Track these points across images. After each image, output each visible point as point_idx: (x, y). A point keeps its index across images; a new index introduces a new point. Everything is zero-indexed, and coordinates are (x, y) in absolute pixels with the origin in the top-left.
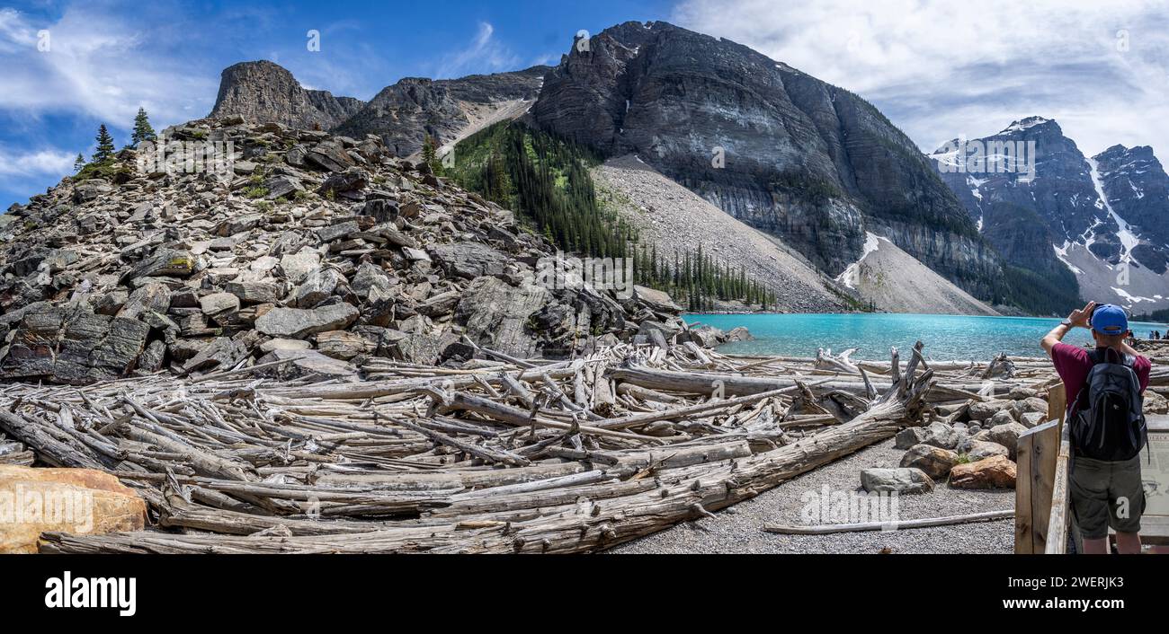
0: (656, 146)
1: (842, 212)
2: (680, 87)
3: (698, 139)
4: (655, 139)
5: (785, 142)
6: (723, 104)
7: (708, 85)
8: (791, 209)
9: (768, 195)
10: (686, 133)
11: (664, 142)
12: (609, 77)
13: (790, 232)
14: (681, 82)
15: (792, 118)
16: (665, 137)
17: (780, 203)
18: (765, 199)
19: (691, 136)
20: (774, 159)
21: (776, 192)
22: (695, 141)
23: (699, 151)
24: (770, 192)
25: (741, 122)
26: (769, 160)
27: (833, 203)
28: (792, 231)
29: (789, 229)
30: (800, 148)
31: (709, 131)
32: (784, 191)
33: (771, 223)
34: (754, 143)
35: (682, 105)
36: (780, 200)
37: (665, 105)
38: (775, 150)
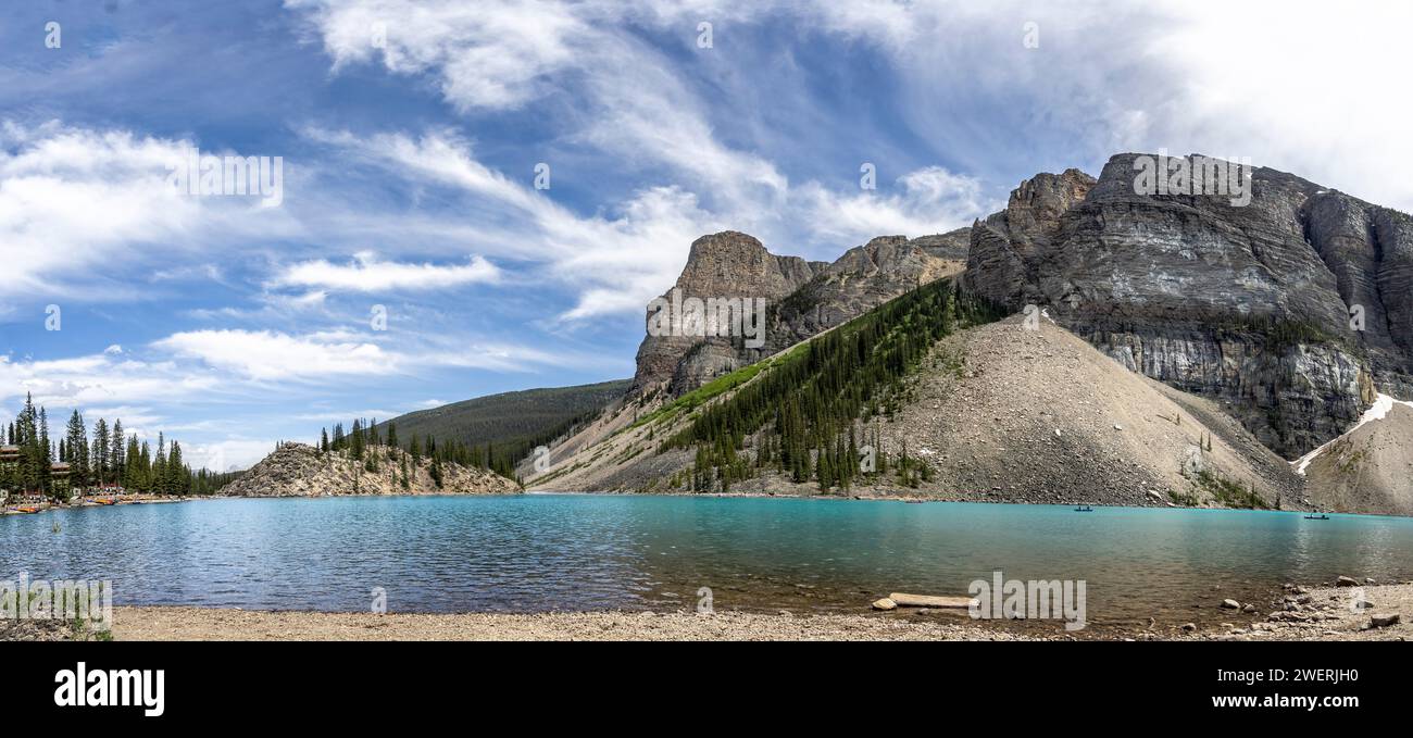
0: (1068, 295)
1: (1322, 364)
2: (1099, 219)
3: (1124, 281)
4: (1067, 286)
5: (1250, 274)
6: (1158, 233)
7: (1135, 211)
8: (1244, 364)
9: (1216, 347)
10: (1107, 275)
11: (1078, 288)
12: (1049, 219)
13: (1240, 396)
14: (1100, 212)
15: (1269, 243)
16: (1079, 283)
17: (1230, 356)
18: (1210, 351)
19: (1115, 278)
20: (1233, 298)
21: (1226, 341)
22: (1120, 284)
23: (1126, 295)
24: (1218, 342)
25: (1187, 254)
26: (1229, 300)
27: (1307, 351)
28: (1243, 393)
29: (1240, 391)
30: (1274, 281)
31: (1140, 269)
32: (1237, 338)
33: (1216, 384)
34: (1204, 279)
35: (1100, 241)
36: (1232, 353)
37: (1078, 243)
38: (1235, 285)
